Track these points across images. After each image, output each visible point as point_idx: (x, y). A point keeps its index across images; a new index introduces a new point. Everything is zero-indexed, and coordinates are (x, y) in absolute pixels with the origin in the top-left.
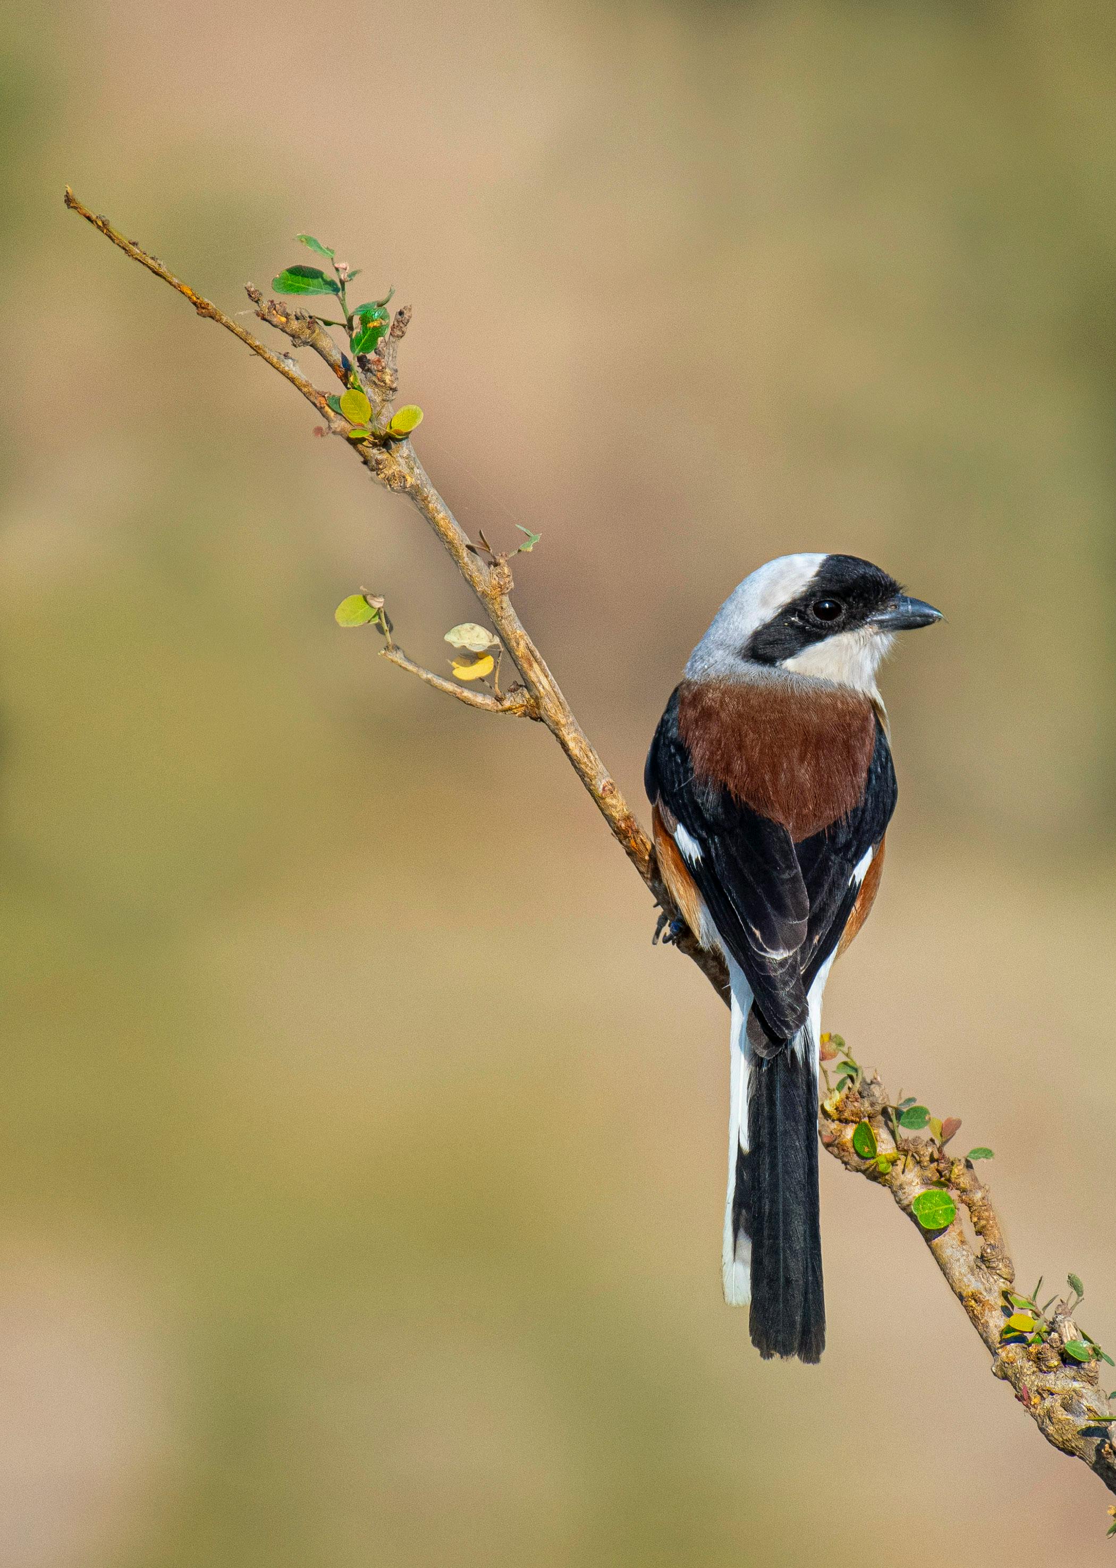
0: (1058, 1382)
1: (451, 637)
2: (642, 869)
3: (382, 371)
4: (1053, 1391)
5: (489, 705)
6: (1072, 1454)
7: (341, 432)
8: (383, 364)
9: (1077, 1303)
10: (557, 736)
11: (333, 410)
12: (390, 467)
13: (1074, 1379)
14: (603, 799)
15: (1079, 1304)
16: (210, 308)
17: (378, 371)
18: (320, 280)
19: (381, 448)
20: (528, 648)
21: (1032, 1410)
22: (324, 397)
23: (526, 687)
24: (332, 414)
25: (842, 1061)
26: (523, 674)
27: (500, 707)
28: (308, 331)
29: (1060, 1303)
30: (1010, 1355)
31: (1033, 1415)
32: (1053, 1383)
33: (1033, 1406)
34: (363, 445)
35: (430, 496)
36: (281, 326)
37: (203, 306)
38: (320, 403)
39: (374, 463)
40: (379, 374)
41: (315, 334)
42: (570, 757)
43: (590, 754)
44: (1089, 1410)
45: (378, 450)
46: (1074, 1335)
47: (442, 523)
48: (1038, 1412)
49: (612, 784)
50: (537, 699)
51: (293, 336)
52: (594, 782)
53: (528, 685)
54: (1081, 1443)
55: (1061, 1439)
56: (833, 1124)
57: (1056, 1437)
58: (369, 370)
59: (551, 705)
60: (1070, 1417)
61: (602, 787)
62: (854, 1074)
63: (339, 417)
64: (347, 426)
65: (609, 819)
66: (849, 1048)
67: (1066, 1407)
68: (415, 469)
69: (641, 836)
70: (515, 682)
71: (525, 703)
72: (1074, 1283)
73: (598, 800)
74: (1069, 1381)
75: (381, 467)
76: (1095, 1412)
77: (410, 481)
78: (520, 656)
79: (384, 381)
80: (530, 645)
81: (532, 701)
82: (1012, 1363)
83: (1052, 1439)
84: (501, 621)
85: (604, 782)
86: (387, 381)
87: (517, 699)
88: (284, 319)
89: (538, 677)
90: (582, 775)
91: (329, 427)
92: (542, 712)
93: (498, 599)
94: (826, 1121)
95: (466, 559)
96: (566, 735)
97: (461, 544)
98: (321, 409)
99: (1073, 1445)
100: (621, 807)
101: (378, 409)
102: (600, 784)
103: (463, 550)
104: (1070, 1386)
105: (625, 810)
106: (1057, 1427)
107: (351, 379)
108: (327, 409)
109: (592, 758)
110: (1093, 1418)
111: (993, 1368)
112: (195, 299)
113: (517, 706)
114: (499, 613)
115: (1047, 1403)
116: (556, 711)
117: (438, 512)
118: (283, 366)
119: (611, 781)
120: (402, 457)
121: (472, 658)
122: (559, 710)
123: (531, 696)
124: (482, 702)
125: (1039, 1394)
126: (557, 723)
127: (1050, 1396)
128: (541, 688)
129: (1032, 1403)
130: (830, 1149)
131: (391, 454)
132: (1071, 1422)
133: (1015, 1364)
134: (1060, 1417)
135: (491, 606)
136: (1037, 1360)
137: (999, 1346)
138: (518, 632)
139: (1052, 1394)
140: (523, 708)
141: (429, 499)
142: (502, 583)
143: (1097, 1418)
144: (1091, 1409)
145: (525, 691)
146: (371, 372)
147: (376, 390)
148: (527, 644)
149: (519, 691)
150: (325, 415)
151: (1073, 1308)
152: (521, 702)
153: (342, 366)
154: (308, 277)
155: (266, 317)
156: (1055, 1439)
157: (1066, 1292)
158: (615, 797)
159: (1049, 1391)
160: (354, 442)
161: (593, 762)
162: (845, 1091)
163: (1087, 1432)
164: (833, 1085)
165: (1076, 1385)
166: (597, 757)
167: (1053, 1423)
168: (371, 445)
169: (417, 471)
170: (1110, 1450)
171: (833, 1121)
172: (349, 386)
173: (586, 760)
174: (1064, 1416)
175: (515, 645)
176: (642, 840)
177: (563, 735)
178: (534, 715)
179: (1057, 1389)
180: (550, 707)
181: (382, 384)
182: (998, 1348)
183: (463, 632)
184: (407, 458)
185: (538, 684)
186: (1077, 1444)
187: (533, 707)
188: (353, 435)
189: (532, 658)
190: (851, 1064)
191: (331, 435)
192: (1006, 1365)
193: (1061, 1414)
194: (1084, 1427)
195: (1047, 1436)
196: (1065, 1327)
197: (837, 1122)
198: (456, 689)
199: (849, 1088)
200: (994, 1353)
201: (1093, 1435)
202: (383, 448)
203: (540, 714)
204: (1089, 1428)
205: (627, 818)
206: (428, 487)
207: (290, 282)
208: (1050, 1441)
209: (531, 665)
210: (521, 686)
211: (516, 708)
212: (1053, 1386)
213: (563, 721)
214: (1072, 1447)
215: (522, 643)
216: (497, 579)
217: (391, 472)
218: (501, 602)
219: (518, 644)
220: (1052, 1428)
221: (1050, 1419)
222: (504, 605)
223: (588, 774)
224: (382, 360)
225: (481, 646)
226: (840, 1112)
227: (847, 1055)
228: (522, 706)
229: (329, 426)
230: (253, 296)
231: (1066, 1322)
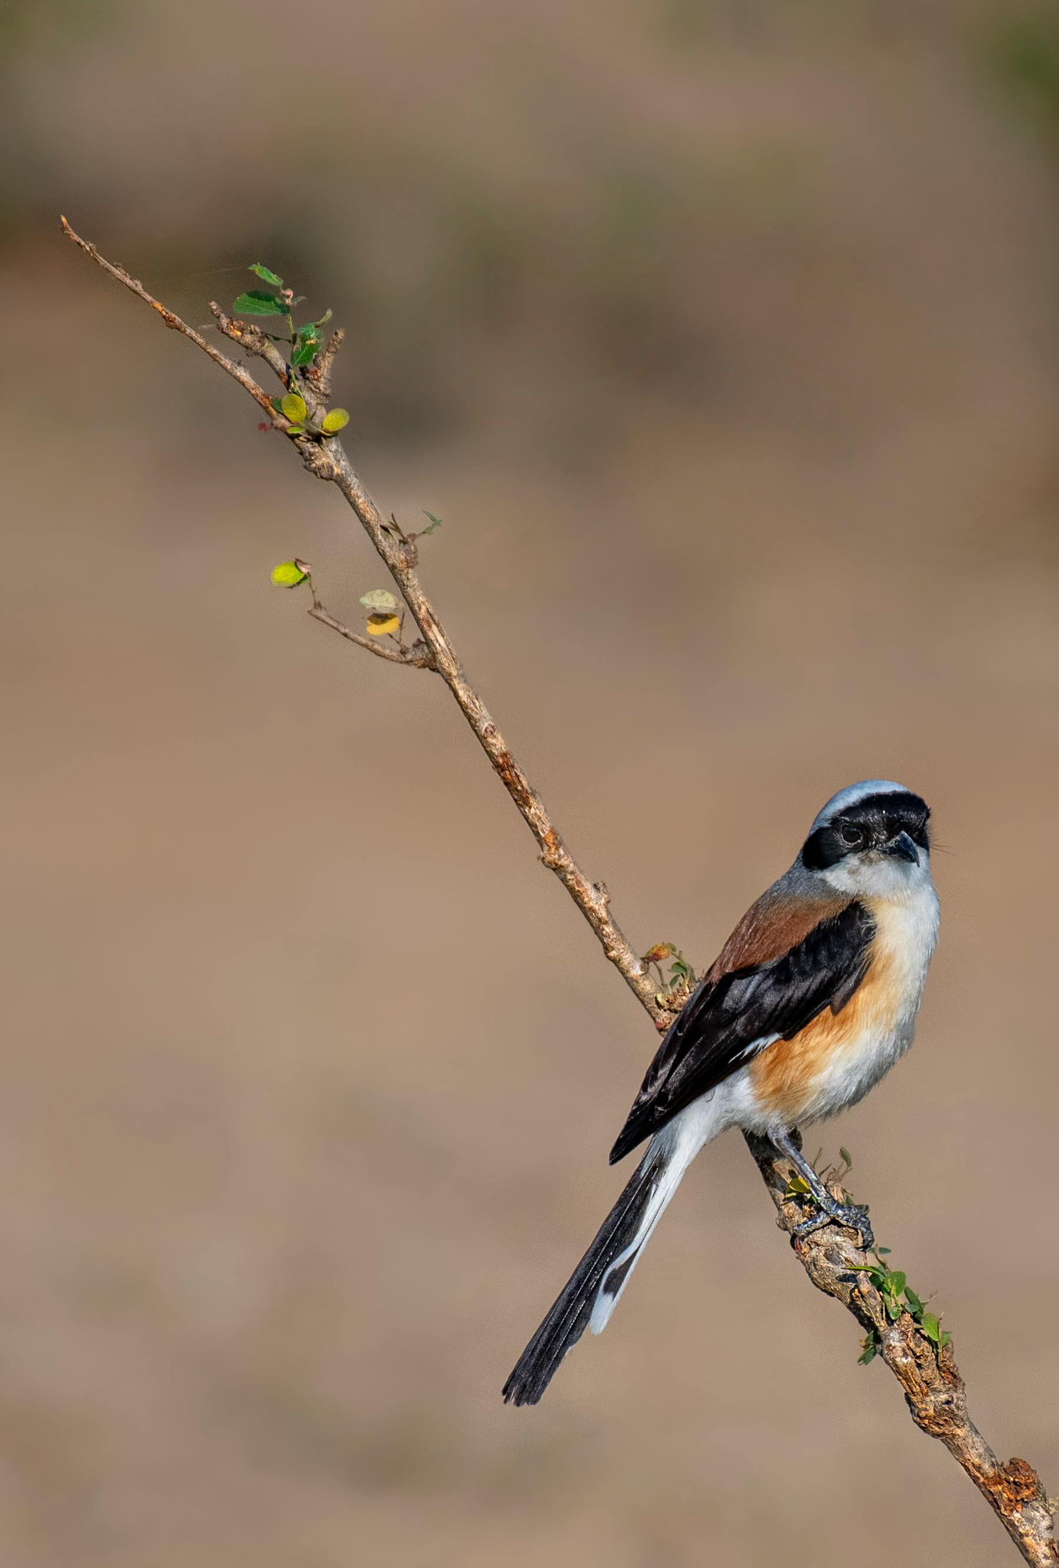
0: (824, 1236)
1: (365, 600)
2: (516, 797)
3: (317, 380)
4: (819, 1243)
5: (394, 657)
6: (832, 1295)
7: (281, 427)
8: (319, 374)
9: (846, 1172)
10: (450, 685)
11: (275, 409)
12: (320, 459)
13: (837, 1234)
14: (485, 738)
15: (849, 1173)
16: (176, 321)
17: (315, 380)
18: (273, 303)
19: (314, 443)
20: (428, 612)
21: (802, 1257)
22: (268, 398)
23: (427, 644)
24: (274, 413)
25: (675, 962)
26: (424, 633)
27: (404, 659)
28: (258, 344)
29: (833, 1171)
30: (791, 1211)
31: (803, 1262)
32: (820, 1237)
33: (803, 1254)
34: (300, 440)
35: (353, 484)
36: (236, 339)
37: (171, 319)
38: (266, 404)
39: (307, 454)
40: (315, 382)
41: (265, 347)
42: (460, 703)
43: (476, 701)
44: (846, 1260)
45: (311, 444)
46: (841, 1198)
47: (361, 506)
48: (806, 1259)
49: (492, 727)
50: (434, 654)
51: (247, 347)
52: (478, 724)
53: (428, 643)
54: (839, 1287)
55: (823, 1283)
56: (664, 1013)
57: (819, 1280)
58: (307, 379)
59: (445, 659)
60: (830, 1265)
61: (484, 728)
62: (684, 973)
63: (281, 415)
64: (287, 424)
65: (490, 754)
66: (680, 952)
67: (828, 1257)
68: (342, 462)
69: (515, 770)
70: (419, 640)
71: (424, 657)
72: (844, 1155)
73: (482, 739)
74: (833, 1235)
75: (313, 458)
76: (852, 1262)
77: (336, 470)
78: (421, 618)
79: (319, 389)
80: (430, 610)
81: (430, 655)
82: (791, 1217)
83: (816, 1282)
84: (407, 588)
85: (486, 725)
86: (321, 388)
87: (418, 654)
88: (239, 333)
89: (436, 637)
90: (469, 718)
91: (272, 424)
92: (438, 665)
93: (405, 571)
94: (659, 1010)
95: (380, 537)
96: (457, 685)
97: (376, 525)
98: (266, 408)
99: (832, 1288)
100: (500, 746)
101: (314, 411)
102: (484, 725)
103: (378, 529)
104: (834, 1239)
105: (503, 748)
106: (820, 1272)
107: (292, 385)
108: (271, 408)
109: (477, 704)
110: (850, 1267)
111: (778, 1221)
112: (164, 313)
113: (418, 658)
114: (405, 582)
115: (814, 1253)
116: (449, 665)
117: (359, 498)
118: (236, 371)
119: (493, 724)
120: (331, 451)
121: (381, 618)
122: (453, 664)
123: (430, 651)
124: (389, 654)
125: (809, 1244)
126: (450, 675)
127: (817, 1247)
128: (437, 645)
129: (803, 1252)
130: (662, 1033)
131: (321, 448)
132: (831, 1269)
133: (794, 1219)
134: (822, 1264)
135: (399, 576)
136: (809, 1217)
137: (782, 1203)
138: (421, 598)
139: (818, 1245)
140: (422, 661)
141: (351, 486)
142: (408, 558)
143: (853, 1267)
144: (849, 1259)
145: (425, 647)
146: (309, 380)
147: (312, 395)
148: (428, 609)
149: (421, 646)
150: (269, 414)
151: (843, 1175)
152: (421, 656)
153: (285, 374)
154: (262, 300)
155: (224, 330)
156: (818, 1282)
157: (838, 1161)
158: (495, 737)
159: (816, 1243)
160: (293, 437)
161: (478, 708)
162: (677, 986)
163: (845, 1278)
164: (667, 981)
165: (838, 1239)
166: (482, 704)
167: (817, 1269)
168: (306, 440)
169: (343, 463)
170: (858, 1294)
171: (665, 1010)
172: (290, 391)
173: (472, 706)
174: (826, 1264)
175: (417, 609)
176: (515, 773)
177: (454, 685)
178: (432, 667)
179: (822, 1242)
180: (444, 661)
181: (317, 390)
182: (782, 1205)
183: (375, 596)
184: (334, 452)
185: (435, 642)
186: (836, 1287)
187: (431, 660)
188: (291, 431)
189: (431, 621)
190: (682, 964)
191: (273, 430)
192: (787, 1219)
193: (823, 1262)
194: (841, 1274)
195: (812, 1279)
196: (833, 1191)
197: (668, 1012)
198: (368, 642)
199: (680, 985)
200: (779, 1209)
201: (849, 1281)
202: (316, 442)
203: (436, 666)
204: (845, 1275)
205: (504, 755)
206: (352, 476)
207: (248, 304)
208: (815, 1284)
209: (430, 626)
210: (423, 642)
211: (417, 660)
212: (820, 1239)
213: (454, 673)
214: (831, 1289)
215: (423, 608)
216: (404, 554)
217: (321, 462)
218: (407, 573)
219: (420, 608)
220: (816, 1273)
221: (815, 1265)
222: (410, 576)
223: (474, 717)
224: (319, 371)
225: (389, 609)
226: (671, 1003)
227: (678, 958)
228: (422, 659)
229: (272, 422)
230: (215, 313)
231: (835, 1187)
